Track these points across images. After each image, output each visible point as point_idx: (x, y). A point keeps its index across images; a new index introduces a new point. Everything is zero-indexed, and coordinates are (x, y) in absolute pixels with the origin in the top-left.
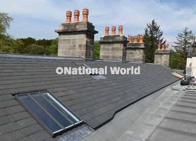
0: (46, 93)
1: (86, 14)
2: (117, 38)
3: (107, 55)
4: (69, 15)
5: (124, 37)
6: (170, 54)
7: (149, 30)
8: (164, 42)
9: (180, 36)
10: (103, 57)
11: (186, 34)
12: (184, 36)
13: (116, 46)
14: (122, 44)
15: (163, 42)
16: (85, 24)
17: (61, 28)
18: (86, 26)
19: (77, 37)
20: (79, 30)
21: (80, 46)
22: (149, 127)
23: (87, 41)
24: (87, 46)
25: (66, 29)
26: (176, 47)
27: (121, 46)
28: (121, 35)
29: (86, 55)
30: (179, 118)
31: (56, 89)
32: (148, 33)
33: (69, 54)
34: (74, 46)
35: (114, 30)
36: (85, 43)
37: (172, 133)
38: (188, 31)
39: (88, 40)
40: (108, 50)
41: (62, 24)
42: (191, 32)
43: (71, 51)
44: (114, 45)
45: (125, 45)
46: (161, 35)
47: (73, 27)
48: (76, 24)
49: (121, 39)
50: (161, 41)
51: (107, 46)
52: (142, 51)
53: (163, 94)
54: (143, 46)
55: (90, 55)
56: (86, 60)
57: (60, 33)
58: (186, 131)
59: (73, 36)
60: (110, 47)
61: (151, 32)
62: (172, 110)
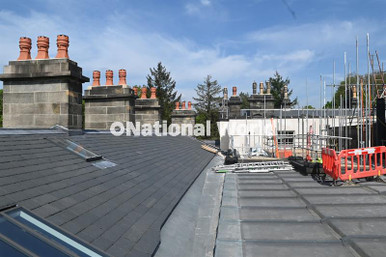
0: (17, 214)
1: (64, 44)
2: (117, 91)
3: (100, 121)
4: (26, 46)
5: (130, 90)
6: (195, 116)
7: (153, 78)
8: (179, 98)
9: (201, 88)
10: (92, 125)
11: (209, 85)
12: (206, 88)
13: (116, 104)
14: (128, 102)
15: (176, 98)
16: (63, 63)
17: (9, 71)
18: (67, 66)
19: (48, 88)
20: (51, 75)
21: (55, 106)
22: (231, 244)
23: (70, 97)
24: (69, 105)
25: (20, 72)
26: (196, 105)
27: (126, 105)
28: (124, 86)
29: (70, 123)
30: (261, 219)
31: (35, 200)
32: (153, 82)
33: (31, 123)
34: (42, 106)
35: (110, 76)
36: (65, 100)
37: (272, 248)
38: (211, 81)
39: (72, 95)
40: (102, 112)
41: (11, 63)
42: (215, 83)
43: (35, 116)
44: (113, 103)
45: (132, 104)
46: (174, 86)
47: (38, 68)
48: (43, 64)
49: (125, 93)
50: (174, 96)
51: (98, 106)
52: (156, 113)
53: (207, 182)
54: (157, 105)
55: (76, 123)
56: (70, 134)
57: (7, 81)
58: (287, 238)
59: (37, 86)
60: (106, 107)
61: (157, 81)
62: (243, 207)
